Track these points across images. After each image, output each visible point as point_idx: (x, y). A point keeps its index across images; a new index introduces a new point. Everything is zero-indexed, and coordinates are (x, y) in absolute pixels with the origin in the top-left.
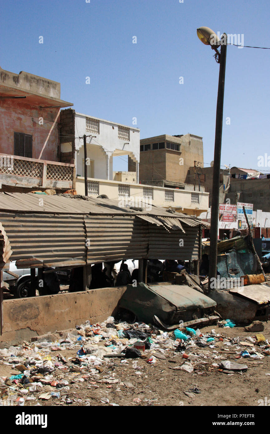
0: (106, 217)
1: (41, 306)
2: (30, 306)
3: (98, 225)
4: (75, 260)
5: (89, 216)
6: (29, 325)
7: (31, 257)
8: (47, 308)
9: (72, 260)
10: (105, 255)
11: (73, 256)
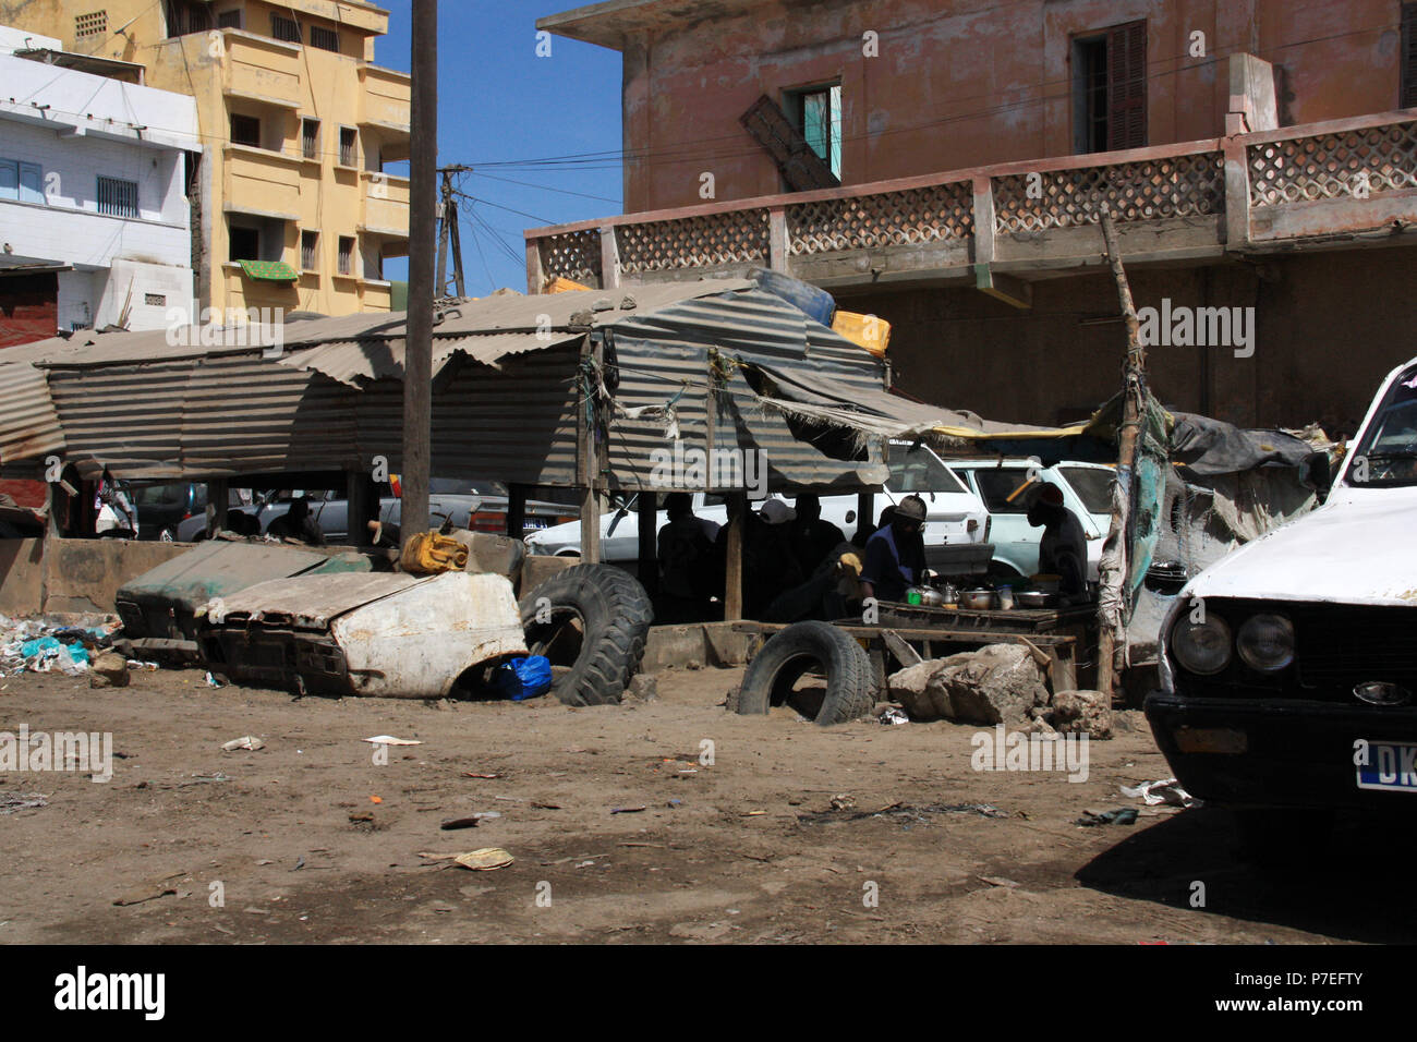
0: (243, 358)
1: (108, 559)
2: (92, 554)
3: (214, 382)
4: (165, 466)
5: (205, 361)
6: (89, 592)
7: (89, 457)
8: (118, 565)
9: (159, 466)
10: (229, 457)
11: (161, 457)
